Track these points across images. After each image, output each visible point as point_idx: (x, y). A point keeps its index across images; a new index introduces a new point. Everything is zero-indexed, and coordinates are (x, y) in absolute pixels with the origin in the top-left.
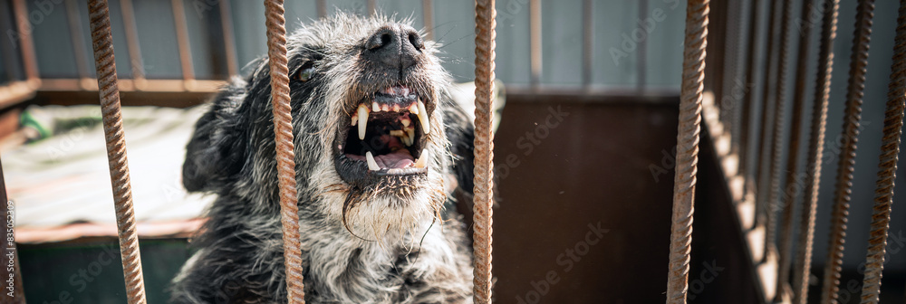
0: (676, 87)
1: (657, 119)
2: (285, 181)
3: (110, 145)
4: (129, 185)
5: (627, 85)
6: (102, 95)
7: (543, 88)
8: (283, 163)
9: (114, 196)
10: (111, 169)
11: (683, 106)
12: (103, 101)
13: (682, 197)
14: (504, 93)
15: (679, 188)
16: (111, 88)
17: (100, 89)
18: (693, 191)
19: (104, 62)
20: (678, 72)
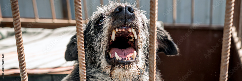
0: (222, 24)
1: (216, 35)
2: (81, 59)
3: (18, 45)
4: (25, 59)
5: (206, 23)
6: (14, 23)
7: (177, 24)
8: (80, 52)
9: (19, 63)
10: (18, 53)
11: (225, 32)
12: (15, 26)
13: (224, 67)
14: (163, 25)
15: (223, 64)
16: (18, 21)
17: (14, 21)
18: (228, 65)
19: (16, 15)
20: (223, 18)
